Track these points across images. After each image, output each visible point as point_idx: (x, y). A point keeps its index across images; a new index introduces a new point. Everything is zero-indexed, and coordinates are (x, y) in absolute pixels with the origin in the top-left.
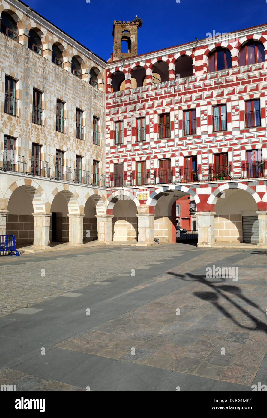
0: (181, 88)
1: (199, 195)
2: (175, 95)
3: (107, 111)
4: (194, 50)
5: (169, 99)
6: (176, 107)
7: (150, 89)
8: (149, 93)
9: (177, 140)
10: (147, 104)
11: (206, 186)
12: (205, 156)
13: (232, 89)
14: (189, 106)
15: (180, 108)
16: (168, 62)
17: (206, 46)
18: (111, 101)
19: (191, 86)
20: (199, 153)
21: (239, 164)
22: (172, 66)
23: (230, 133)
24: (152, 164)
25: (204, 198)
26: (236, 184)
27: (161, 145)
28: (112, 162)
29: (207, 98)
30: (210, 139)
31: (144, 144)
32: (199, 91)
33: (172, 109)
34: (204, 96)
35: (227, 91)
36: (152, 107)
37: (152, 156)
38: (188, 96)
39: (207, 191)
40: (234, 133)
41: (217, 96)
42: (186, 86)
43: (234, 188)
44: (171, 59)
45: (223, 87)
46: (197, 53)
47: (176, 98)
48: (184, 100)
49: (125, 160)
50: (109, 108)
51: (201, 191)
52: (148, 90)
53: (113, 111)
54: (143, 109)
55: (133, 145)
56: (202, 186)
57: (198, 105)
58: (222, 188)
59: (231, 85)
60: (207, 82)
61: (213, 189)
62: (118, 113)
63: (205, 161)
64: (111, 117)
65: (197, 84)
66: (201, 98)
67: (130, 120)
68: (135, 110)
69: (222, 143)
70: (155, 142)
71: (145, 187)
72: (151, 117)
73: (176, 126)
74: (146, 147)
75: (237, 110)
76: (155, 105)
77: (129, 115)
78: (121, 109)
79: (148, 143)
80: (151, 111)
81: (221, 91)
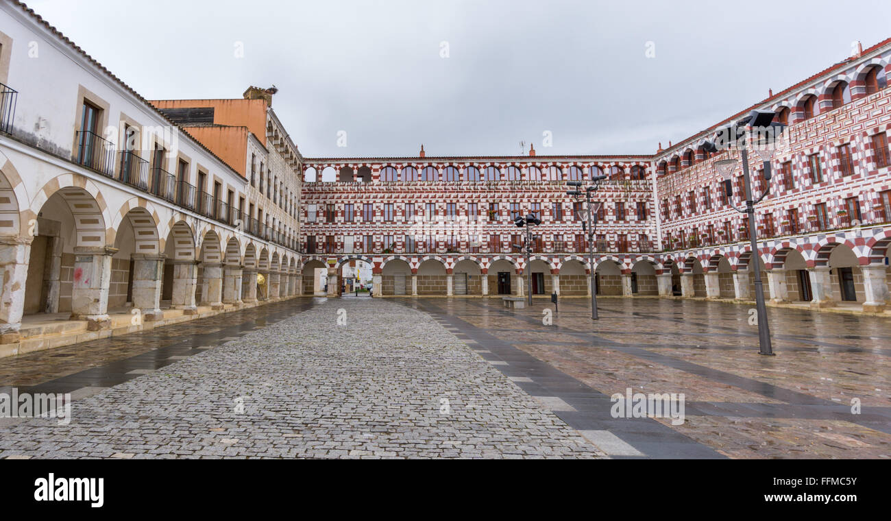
0: (363, 188)
1: (374, 263)
2: (358, 192)
3: (303, 195)
4: (372, 164)
5: (354, 195)
6: (359, 201)
7: (339, 185)
8: (338, 188)
9: (358, 224)
10: (336, 196)
11: (380, 256)
12: (378, 236)
13: (397, 194)
14: (368, 202)
15: (361, 202)
16: (353, 168)
17: (381, 164)
18: (306, 188)
19: (370, 188)
20: (374, 234)
21: (400, 244)
22: (355, 172)
23: (396, 223)
24: (339, 238)
25: (378, 264)
26: (399, 256)
27: (346, 226)
28: (305, 234)
29: (380, 198)
30: (382, 226)
31: (333, 224)
32: (376, 192)
33: (356, 202)
35: (394, 195)
36: (340, 198)
37: (339, 233)
38: (367, 195)
39: (380, 260)
40: (398, 223)
41: (388, 198)
42: (366, 188)
43: (397, 259)
44: (355, 167)
45: (392, 192)
46: (375, 167)
47: (359, 195)
48: (364, 197)
49: (317, 234)
50: (304, 193)
51: (375, 260)
52: (337, 185)
53: (307, 196)
54: (333, 198)
55: (324, 224)
56: (376, 257)
57: (375, 202)
58: (390, 259)
59: (397, 192)
60: (381, 187)
61: (384, 259)
62: (312, 198)
63: (378, 240)
64: (306, 200)
65: (374, 187)
66: (376, 197)
67: (322, 205)
68: (326, 198)
69: (390, 229)
70: (342, 224)
71: (334, 255)
72: (339, 205)
73: (358, 214)
74: (335, 226)
75: (400, 209)
76: (343, 197)
77: (322, 201)
78: (314, 196)
79: (337, 224)
80: (339, 201)
81: (390, 194)
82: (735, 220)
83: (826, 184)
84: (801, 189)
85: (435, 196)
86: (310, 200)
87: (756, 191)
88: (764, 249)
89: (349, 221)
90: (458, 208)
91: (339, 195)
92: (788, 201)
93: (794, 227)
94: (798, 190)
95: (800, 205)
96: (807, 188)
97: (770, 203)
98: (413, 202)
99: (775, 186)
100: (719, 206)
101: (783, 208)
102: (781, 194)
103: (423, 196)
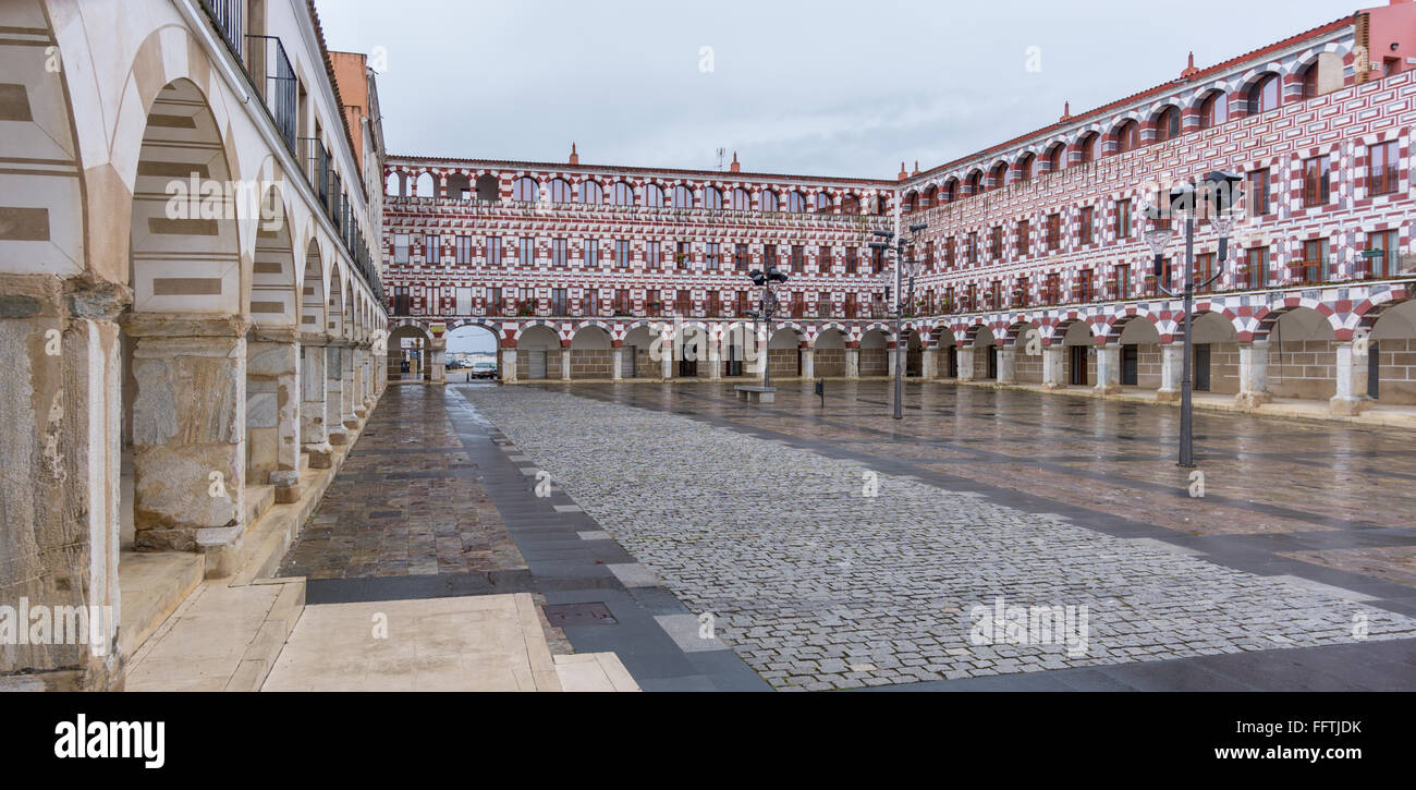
0: (486, 210)
1: (505, 331)
2: (478, 218)
3: (386, 219)
4: (501, 172)
5: (471, 221)
6: (479, 231)
7: (446, 203)
8: (445, 208)
9: (479, 268)
10: (442, 221)
11: (514, 321)
12: (510, 289)
13: (540, 223)
14: (494, 233)
15: (484, 233)
16: (469, 178)
17: (515, 172)
18: (391, 207)
19: (497, 211)
20: (504, 285)
21: (545, 301)
22: (473, 183)
23: (538, 269)
24: (449, 291)
25: (510, 333)
26: (544, 321)
27: (459, 271)
28: (392, 284)
29: (514, 228)
30: (517, 272)
31: (438, 267)
32: (506, 219)
33: (474, 233)
34: (511, 226)
35: (535, 224)
36: (449, 225)
37: (448, 283)
38: (493, 222)
39: (514, 326)
41: (526, 228)
42: (492, 210)
43: (540, 325)
44: (473, 175)
45: (531, 220)
46: (505, 176)
47: (479, 221)
48: (488, 225)
49: (411, 284)
50: (387, 215)
51: (506, 326)
52: (443, 204)
53: (393, 220)
54: (437, 225)
55: (422, 267)
56: (508, 321)
57: (505, 234)
58: (529, 325)
59: (540, 220)
60: (515, 211)
61: (520, 325)
62: (401, 224)
63: (510, 295)
64: (391, 227)
65: (504, 210)
66: (507, 227)
67: (419, 236)
68: (425, 225)
69: (529, 278)
70: (452, 268)
71: (440, 318)
72: (448, 237)
73: (479, 253)
74: (440, 271)
75: (545, 247)
76: (453, 224)
77: (418, 229)
78: (405, 221)
79: (444, 267)
80: (448, 230)
81: (530, 223)
82: (1007, 280)
83: (1134, 240)
84: (1101, 245)
85: (599, 227)
86: (399, 227)
87: (1042, 242)
88: (1043, 319)
89: (463, 264)
90: (632, 248)
91: (446, 220)
92: (1082, 259)
93: (1085, 293)
94: (1097, 246)
95: (1097, 265)
96: (1110, 244)
97: (1058, 260)
98: (565, 236)
99: (1067, 238)
100: (988, 260)
101: (1075, 268)
102: (1075, 249)
103: (580, 228)
